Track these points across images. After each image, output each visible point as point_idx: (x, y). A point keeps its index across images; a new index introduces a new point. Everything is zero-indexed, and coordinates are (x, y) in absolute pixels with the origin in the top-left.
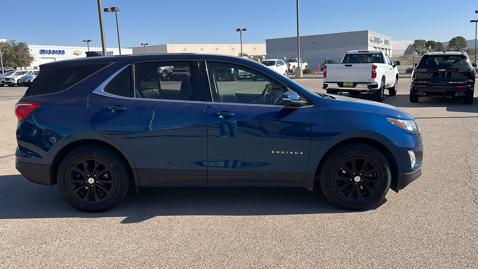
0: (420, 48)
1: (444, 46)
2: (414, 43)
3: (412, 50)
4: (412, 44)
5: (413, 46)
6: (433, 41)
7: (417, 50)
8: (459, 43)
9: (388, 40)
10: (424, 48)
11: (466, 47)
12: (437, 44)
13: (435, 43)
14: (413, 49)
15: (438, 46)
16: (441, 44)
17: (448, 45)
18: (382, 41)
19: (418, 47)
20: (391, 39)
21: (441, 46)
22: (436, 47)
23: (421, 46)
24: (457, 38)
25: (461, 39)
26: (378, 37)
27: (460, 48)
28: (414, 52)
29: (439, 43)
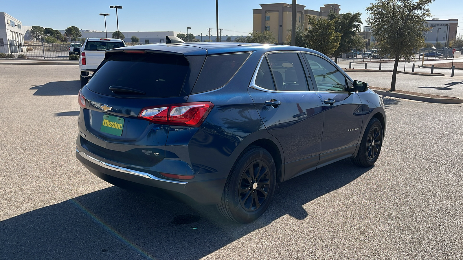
0: (39, 35)
1: (61, 34)
2: (32, 28)
3: (30, 36)
4: (30, 30)
5: (32, 32)
6: (51, 29)
7: (36, 36)
8: (74, 32)
9: (20, 24)
10: (43, 34)
11: (81, 36)
12: (55, 32)
13: (53, 30)
14: (32, 35)
15: (56, 34)
16: (58, 32)
17: (65, 33)
18: (16, 25)
19: (36, 33)
20: (21, 23)
21: (59, 34)
22: (54, 35)
23: (39, 33)
24: (72, 28)
25: (75, 29)
26: (13, 21)
27: (76, 37)
28: (33, 38)
29: (56, 31)
